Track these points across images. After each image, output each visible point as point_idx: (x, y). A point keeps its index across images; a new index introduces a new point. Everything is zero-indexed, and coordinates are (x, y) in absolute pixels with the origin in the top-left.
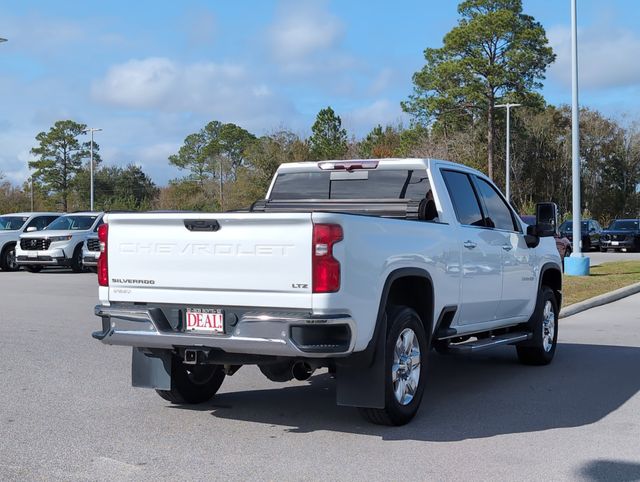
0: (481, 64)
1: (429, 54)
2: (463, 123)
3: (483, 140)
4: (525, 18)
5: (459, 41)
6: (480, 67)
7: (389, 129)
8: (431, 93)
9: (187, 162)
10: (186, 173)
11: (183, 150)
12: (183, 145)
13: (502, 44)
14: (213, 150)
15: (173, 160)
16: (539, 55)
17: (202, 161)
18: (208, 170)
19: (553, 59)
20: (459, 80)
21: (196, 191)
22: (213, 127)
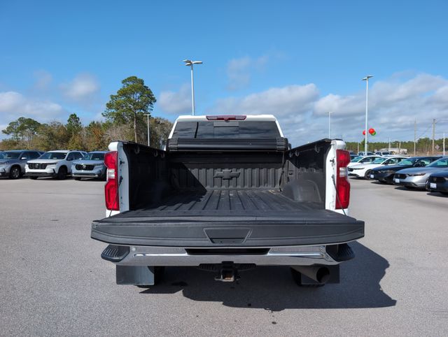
0: (131, 101)
1: (112, 97)
2: (124, 122)
3: (132, 127)
4: (145, 87)
5: (123, 93)
6: (131, 102)
7: (97, 122)
8: (113, 110)
9: (10, 133)
10: (10, 137)
11: (8, 128)
12: (8, 126)
13: (138, 95)
14: (22, 128)
15: (4, 132)
16: (151, 99)
17: (17, 132)
18: (20, 136)
19: (155, 101)
20: (123, 106)
21: (15, 144)
22: (21, 120)
